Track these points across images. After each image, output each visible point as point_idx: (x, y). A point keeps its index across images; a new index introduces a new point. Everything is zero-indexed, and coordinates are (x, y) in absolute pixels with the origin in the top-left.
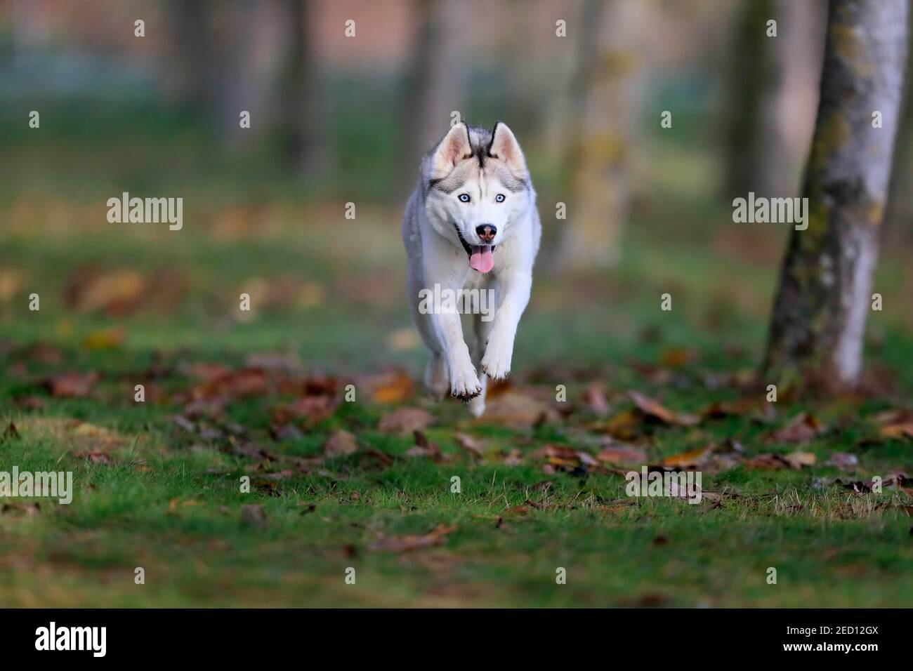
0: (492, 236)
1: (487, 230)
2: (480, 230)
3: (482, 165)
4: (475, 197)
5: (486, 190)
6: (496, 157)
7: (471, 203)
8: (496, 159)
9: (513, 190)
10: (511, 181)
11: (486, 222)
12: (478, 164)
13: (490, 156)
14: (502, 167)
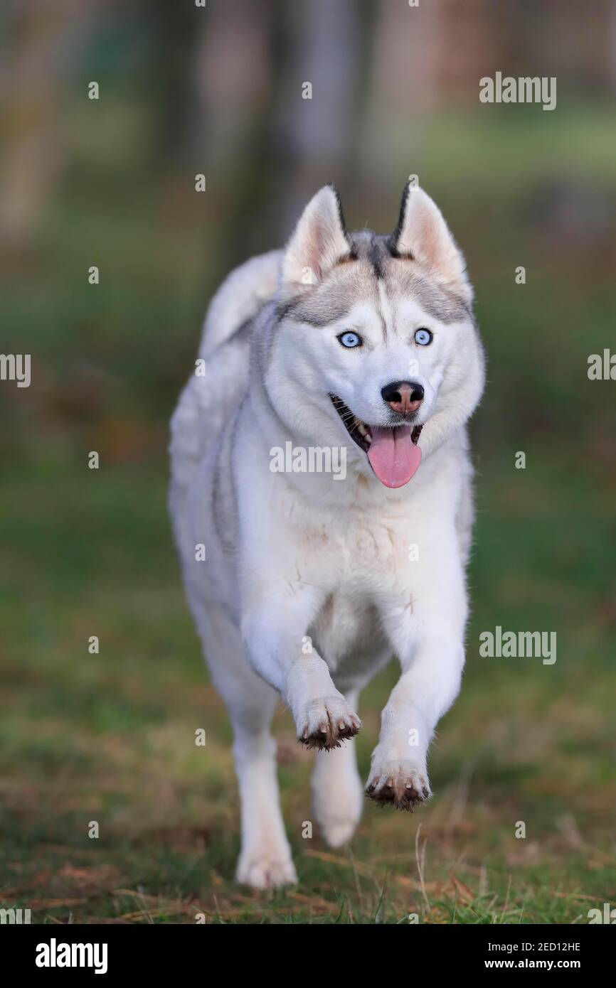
0: (416, 403)
1: (405, 392)
2: (390, 393)
3: (379, 273)
4: (373, 335)
5: (394, 320)
6: (410, 257)
7: (365, 348)
8: (409, 261)
9: (446, 319)
10: (441, 300)
11: (400, 377)
12: (372, 271)
13: (395, 254)
14: (423, 276)
